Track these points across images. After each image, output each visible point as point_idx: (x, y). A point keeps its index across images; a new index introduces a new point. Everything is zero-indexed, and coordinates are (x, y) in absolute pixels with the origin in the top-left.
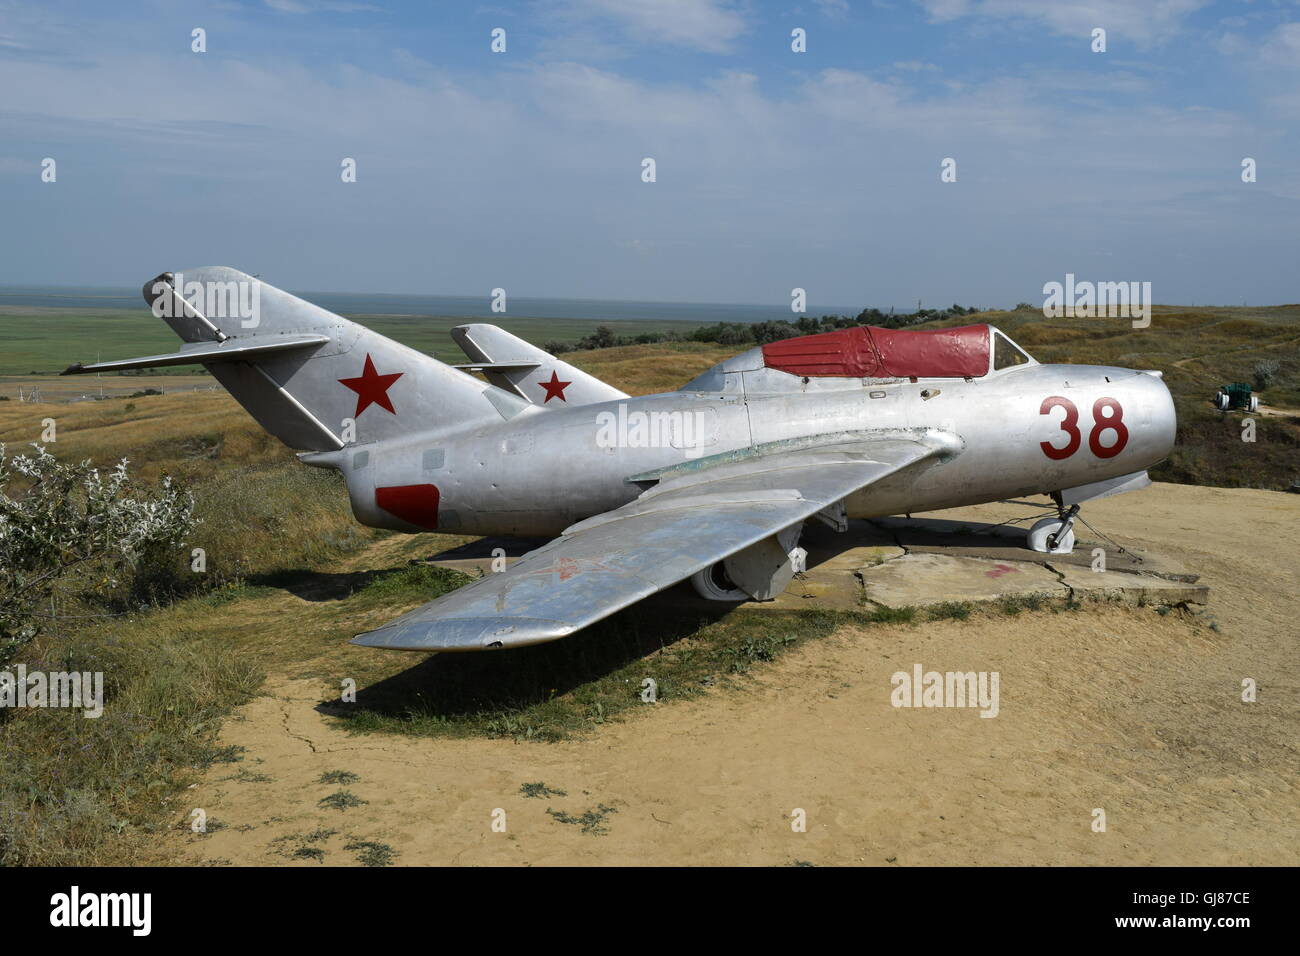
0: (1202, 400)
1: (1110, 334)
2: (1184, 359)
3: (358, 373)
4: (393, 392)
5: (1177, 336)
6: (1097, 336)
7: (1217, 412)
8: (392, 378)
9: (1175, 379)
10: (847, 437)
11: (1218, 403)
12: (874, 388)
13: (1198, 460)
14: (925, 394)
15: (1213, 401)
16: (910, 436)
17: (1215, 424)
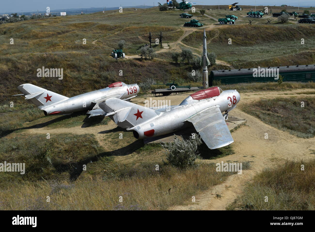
0: (108, 55)
1: (64, 32)
2: (94, 41)
3: (136, 112)
4: (142, 115)
5: (86, 31)
6: (59, 33)
7: (115, 59)
8: (142, 112)
9: (96, 49)
10: (208, 109)
11: (114, 56)
12: (208, 100)
13: (115, 76)
14: (214, 100)
15: (110, 55)
16: (215, 107)
17: (116, 63)
